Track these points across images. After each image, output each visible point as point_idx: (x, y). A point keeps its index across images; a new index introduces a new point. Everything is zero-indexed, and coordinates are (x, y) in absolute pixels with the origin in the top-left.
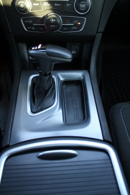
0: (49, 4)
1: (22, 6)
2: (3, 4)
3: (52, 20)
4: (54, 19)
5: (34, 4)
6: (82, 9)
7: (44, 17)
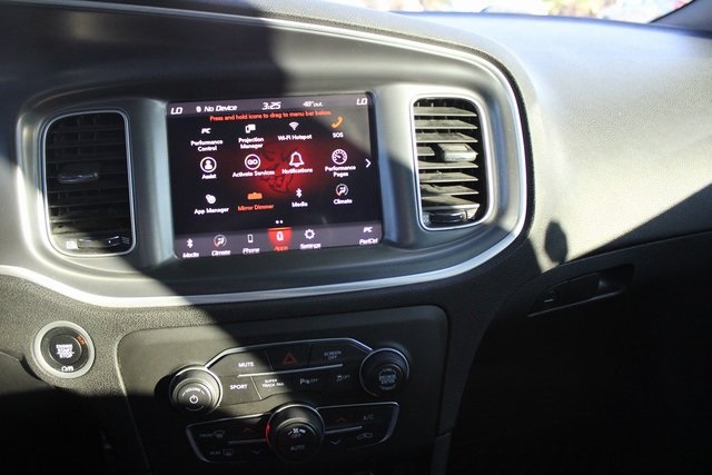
0: (279, 382)
1: (194, 399)
2: (127, 390)
3: (296, 431)
4: (300, 428)
5: (233, 387)
6: (387, 388)
7: (265, 417)
